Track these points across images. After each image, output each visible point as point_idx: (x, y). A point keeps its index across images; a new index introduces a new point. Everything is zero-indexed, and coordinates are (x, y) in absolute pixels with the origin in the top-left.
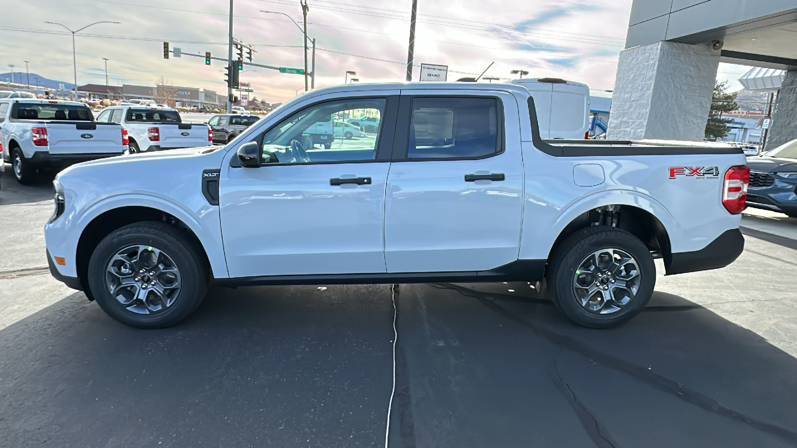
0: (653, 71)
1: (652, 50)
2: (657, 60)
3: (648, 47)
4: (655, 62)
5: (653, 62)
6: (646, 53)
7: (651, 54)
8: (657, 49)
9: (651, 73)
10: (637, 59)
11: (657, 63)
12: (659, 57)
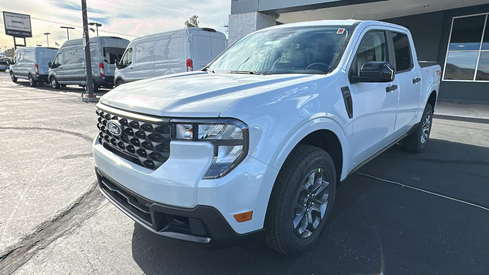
0: (254, 27)
1: (251, 16)
2: (256, 21)
3: (248, 14)
4: (254, 23)
5: (253, 22)
6: (248, 17)
7: (251, 18)
8: (255, 16)
9: (253, 29)
10: (242, 21)
11: (256, 23)
12: (256, 20)
